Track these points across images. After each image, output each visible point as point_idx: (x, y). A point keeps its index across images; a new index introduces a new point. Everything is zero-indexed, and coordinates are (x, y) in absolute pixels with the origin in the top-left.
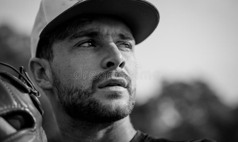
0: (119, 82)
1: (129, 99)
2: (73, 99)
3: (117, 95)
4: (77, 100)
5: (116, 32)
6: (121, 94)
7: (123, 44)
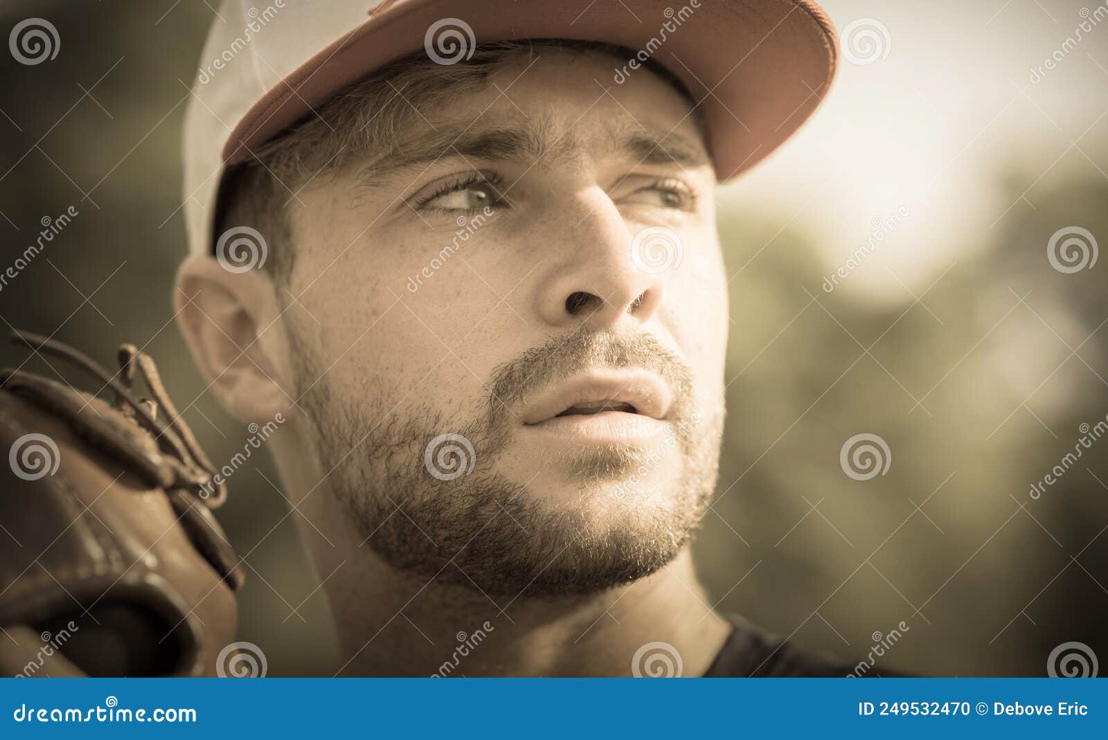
0: (627, 394)
1: (679, 476)
2: (395, 478)
3: (618, 460)
4: (412, 483)
5: (610, 132)
6: (636, 457)
7: (653, 188)
